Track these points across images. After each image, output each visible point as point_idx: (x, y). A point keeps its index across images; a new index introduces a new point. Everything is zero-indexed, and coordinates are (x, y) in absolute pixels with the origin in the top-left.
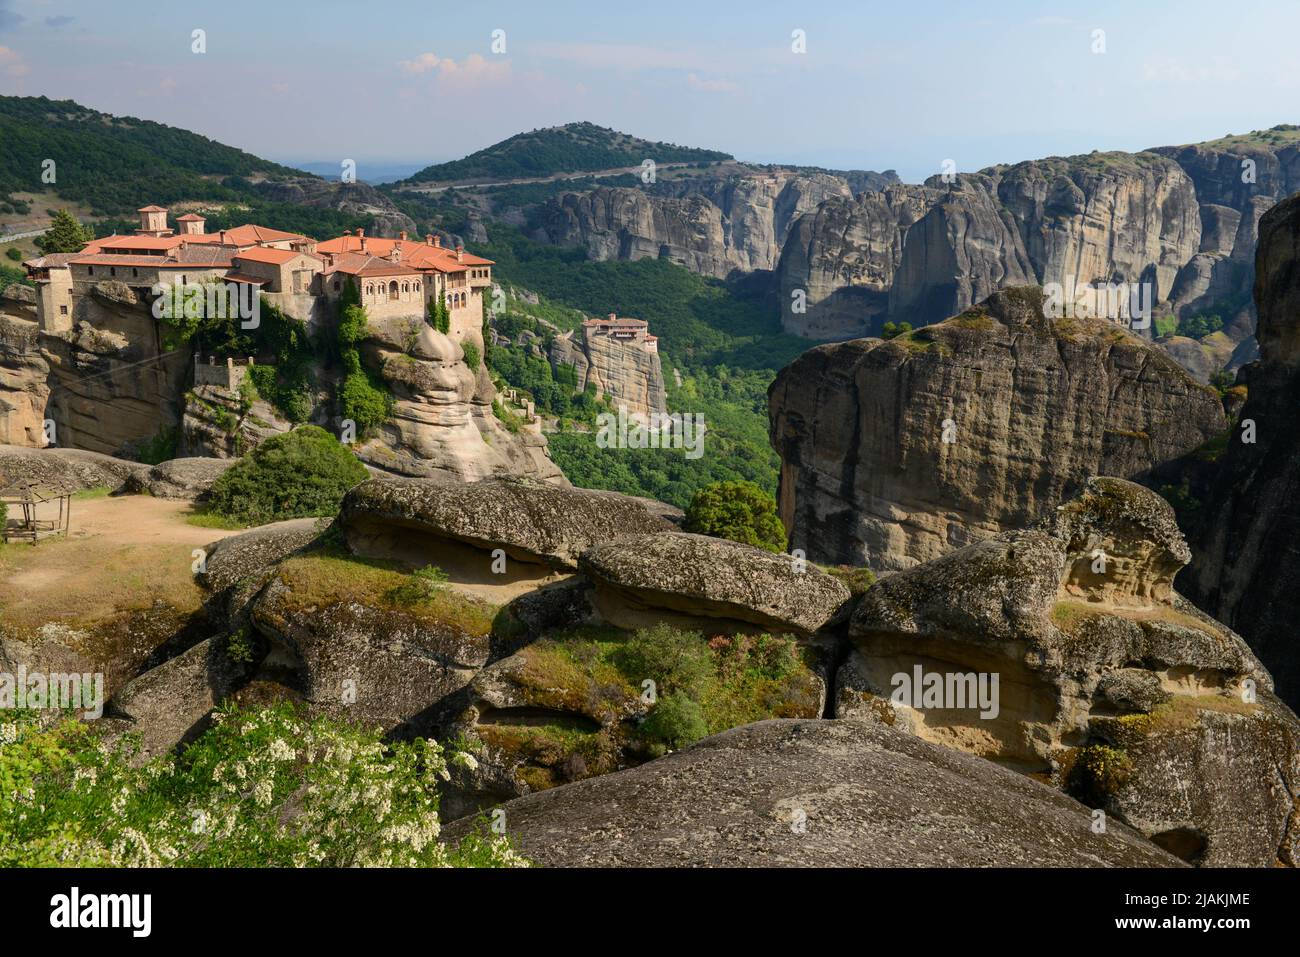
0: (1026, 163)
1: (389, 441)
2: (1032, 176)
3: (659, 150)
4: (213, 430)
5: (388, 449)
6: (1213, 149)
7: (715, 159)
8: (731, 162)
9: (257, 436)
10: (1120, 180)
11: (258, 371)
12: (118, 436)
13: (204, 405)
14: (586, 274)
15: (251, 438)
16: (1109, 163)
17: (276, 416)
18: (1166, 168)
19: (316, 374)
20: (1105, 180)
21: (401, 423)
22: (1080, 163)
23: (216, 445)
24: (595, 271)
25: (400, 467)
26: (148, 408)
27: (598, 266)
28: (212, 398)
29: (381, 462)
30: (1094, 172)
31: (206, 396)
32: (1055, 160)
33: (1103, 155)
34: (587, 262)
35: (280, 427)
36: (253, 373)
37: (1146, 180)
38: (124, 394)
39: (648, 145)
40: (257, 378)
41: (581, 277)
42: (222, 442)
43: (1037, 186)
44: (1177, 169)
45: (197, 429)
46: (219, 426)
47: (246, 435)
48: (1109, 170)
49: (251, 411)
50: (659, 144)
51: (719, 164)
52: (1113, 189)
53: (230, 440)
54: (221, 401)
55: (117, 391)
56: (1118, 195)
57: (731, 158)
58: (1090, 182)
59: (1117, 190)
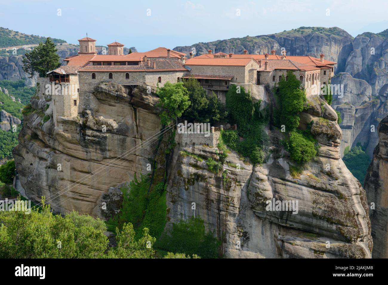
0: (225, 40)
1: (314, 171)
2: (228, 45)
3: (33, 39)
4: (206, 173)
5: (314, 176)
6: (281, 36)
7: (59, 42)
8: (66, 44)
9: (236, 175)
10: (261, 47)
11: (227, 133)
12: (105, 184)
13: (197, 158)
14: (27, 93)
15: (233, 177)
16: (255, 40)
17: (244, 161)
18: (273, 43)
19: (267, 133)
20: (256, 47)
21: (323, 160)
22: (244, 41)
23: (209, 183)
24: (31, 91)
25: (324, 187)
26: (125, 164)
27: (31, 89)
28: (202, 153)
29: (314, 184)
30: (251, 44)
31: (197, 152)
32: (235, 39)
33: (251, 37)
34: (25, 87)
35: (248, 168)
36: (224, 136)
37: (268, 47)
38: (112, 156)
39: (27, 36)
40: (226, 139)
41: (25, 94)
42: (213, 181)
43: (231, 50)
44: (276, 43)
45: (195, 174)
46: (209, 171)
47: (230, 175)
48: (256, 43)
49: (227, 159)
50: (32, 36)
51: (61, 45)
52: (259, 51)
53: (218, 179)
54: (209, 155)
55: (108, 154)
56: (261, 53)
57: (66, 42)
58: (250, 48)
59: (260, 51)
